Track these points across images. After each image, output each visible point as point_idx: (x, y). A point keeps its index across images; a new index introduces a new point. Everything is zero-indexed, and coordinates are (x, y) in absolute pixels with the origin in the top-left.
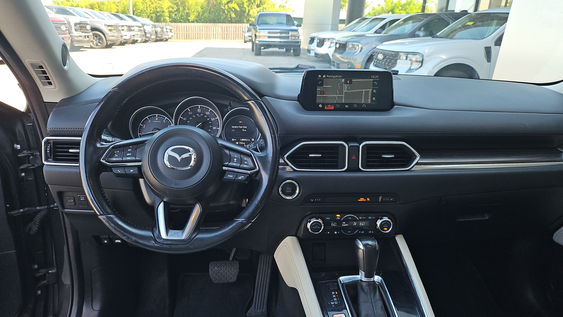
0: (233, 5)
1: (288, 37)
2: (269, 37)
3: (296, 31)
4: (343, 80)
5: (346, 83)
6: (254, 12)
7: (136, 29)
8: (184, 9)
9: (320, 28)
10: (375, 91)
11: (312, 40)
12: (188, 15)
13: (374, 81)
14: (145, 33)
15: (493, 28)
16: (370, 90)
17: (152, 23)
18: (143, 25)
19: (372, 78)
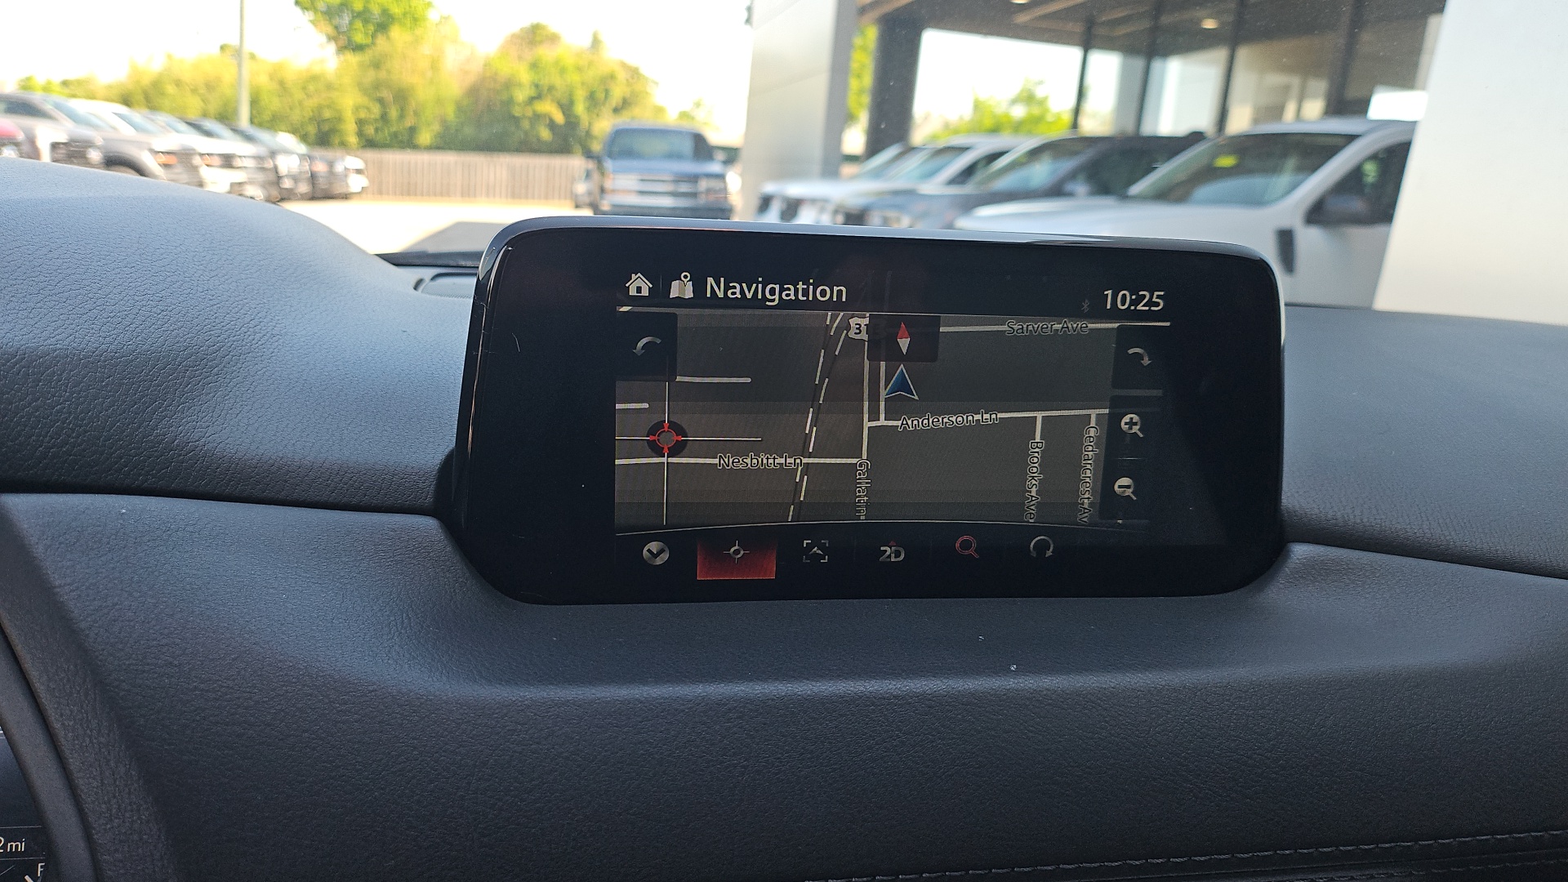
0: (548, 107)
1: (694, 195)
2: (642, 193)
3: (721, 177)
4: (859, 323)
5: (881, 343)
6: (604, 125)
7: (250, 163)
8: (402, 116)
9: (789, 169)
10: (1131, 423)
11: (765, 203)
12: (413, 130)
13: (1125, 337)
14: (279, 178)
15: (1284, 179)
16: (1093, 413)
17: (302, 149)
18: (273, 154)
19: (1115, 314)
